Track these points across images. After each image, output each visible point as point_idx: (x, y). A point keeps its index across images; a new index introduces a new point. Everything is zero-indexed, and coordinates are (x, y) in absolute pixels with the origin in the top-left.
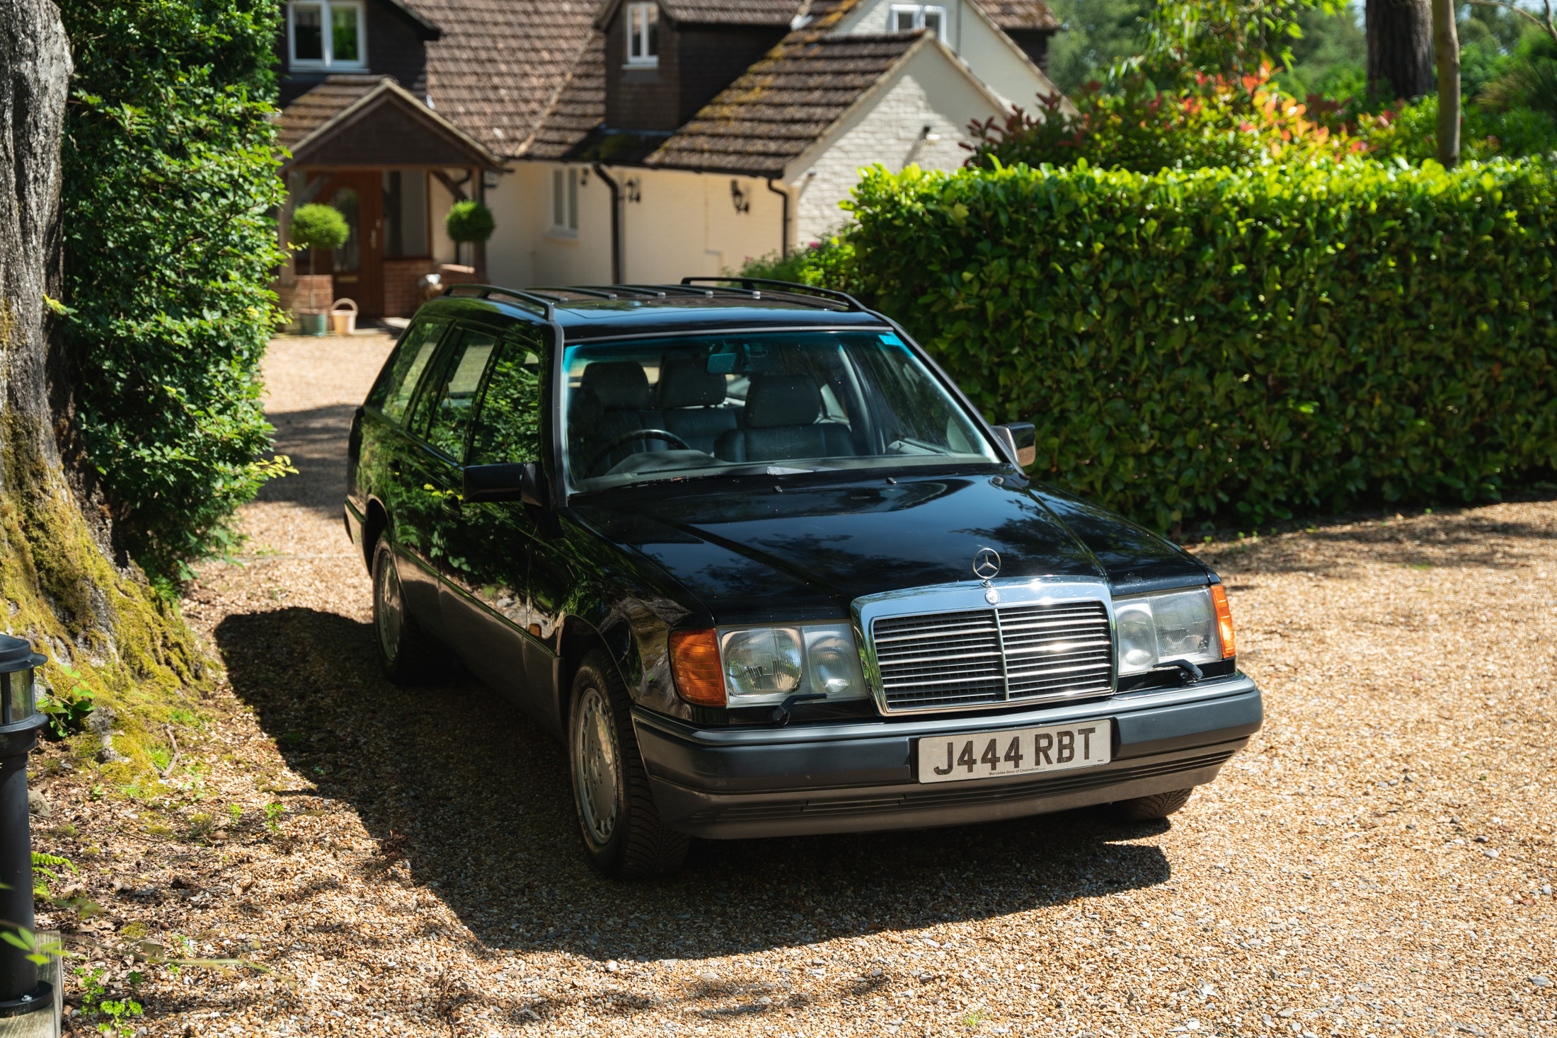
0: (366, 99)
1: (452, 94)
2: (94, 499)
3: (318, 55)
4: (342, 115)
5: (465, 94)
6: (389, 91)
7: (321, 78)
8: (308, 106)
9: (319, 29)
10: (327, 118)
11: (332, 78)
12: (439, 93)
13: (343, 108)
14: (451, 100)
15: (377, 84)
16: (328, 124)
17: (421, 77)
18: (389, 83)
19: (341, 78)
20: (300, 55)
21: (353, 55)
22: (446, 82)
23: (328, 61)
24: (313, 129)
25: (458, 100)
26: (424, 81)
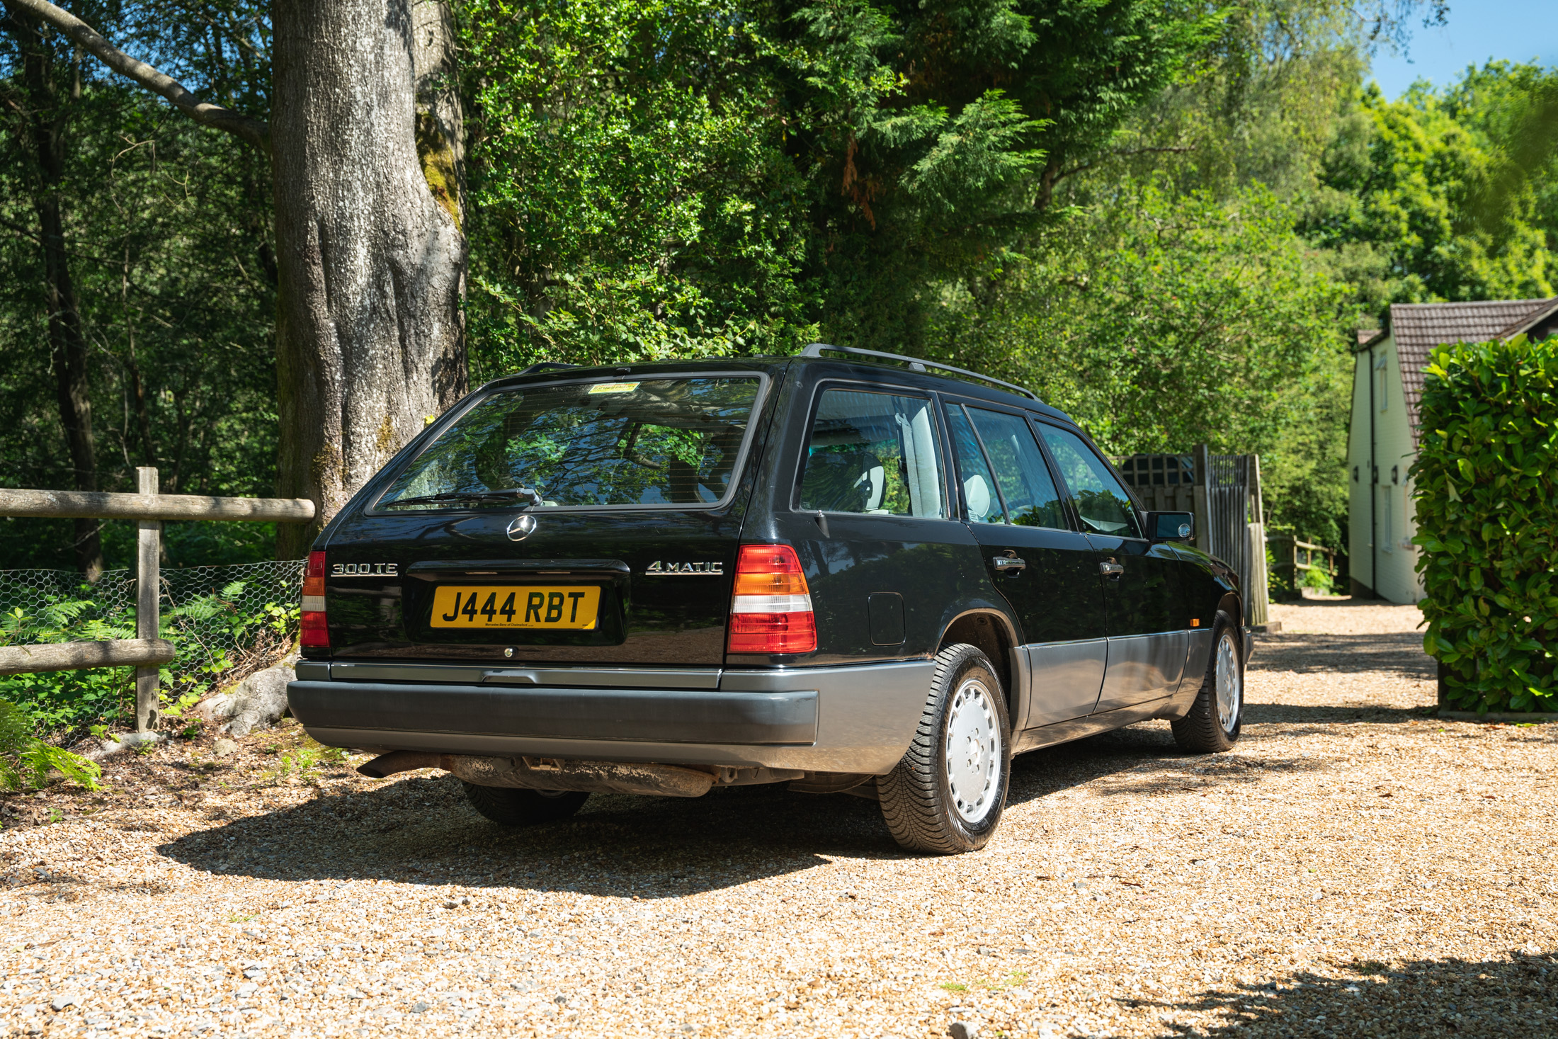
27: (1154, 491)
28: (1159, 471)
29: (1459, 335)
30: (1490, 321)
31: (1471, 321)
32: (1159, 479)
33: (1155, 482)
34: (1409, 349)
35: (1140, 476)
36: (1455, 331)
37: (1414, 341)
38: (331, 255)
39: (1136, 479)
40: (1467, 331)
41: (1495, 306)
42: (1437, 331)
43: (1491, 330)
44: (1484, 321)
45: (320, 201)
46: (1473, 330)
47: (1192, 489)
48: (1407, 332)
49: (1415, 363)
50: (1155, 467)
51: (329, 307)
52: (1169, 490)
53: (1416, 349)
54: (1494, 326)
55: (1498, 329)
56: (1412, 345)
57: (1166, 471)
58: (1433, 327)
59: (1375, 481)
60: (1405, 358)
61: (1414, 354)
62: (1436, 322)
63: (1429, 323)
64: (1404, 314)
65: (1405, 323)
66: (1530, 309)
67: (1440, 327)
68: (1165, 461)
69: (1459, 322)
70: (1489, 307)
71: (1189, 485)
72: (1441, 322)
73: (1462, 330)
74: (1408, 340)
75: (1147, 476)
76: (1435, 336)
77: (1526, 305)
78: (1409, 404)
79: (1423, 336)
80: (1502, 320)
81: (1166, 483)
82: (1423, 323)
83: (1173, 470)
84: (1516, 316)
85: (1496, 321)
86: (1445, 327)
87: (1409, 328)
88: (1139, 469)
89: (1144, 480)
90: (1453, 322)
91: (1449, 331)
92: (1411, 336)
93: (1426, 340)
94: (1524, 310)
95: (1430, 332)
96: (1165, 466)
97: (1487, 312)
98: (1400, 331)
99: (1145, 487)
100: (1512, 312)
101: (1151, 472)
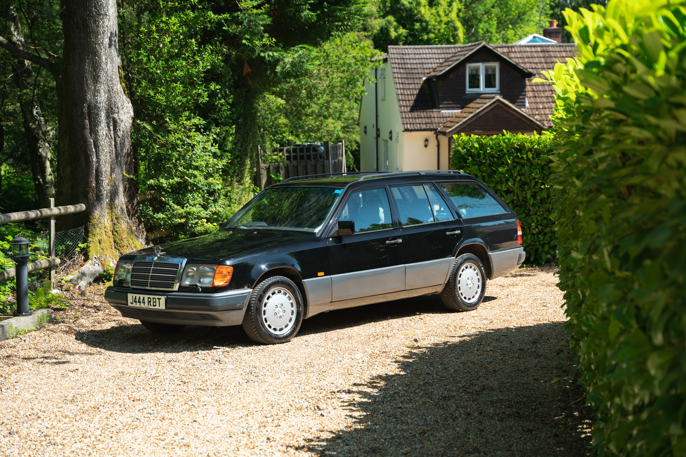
0: (488, 104)
1: (538, 100)
2: (140, 227)
3: (478, 86)
4: (478, 111)
5: (544, 100)
6: (498, 100)
7: (478, 96)
8: (469, 108)
9: (479, 75)
10: (472, 113)
11: (483, 96)
12: (532, 100)
13: (478, 108)
14: (538, 103)
15: (493, 98)
16: (472, 115)
17: (523, 94)
18: (498, 97)
19: (488, 95)
20: (470, 87)
21: (494, 86)
22: (537, 95)
23: (482, 88)
24: (465, 117)
25: (541, 103)
26: (525, 95)
27: (307, 162)
28: (309, 153)
29: (423, 64)
30: (437, 56)
31: (428, 56)
32: (309, 157)
33: (307, 159)
34: (398, 70)
35: (300, 156)
36: (420, 61)
37: (401, 66)
38: (92, 116)
39: (299, 157)
40: (427, 61)
41: (439, 48)
42: (412, 61)
43: (438, 61)
44: (434, 56)
45: (89, 97)
46: (429, 61)
47: (323, 162)
48: (397, 61)
49: (402, 78)
50: (307, 152)
51: (91, 135)
52: (313, 162)
53: (402, 71)
54: (439, 59)
55: (441, 61)
56: (399, 68)
57: (312, 153)
58: (410, 59)
59: (378, 136)
60: (396, 75)
61: (401, 73)
62: (411, 56)
63: (408, 57)
64: (395, 51)
65: (396, 56)
66: (457, 50)
67: (413, 59)
68: (311, 149)
69: (422, 56)
70: (436, 48)
71: (322, 160)
72: (413, 56)
73: (424, 61)
74: (397, 66)
75: (303, 156)
76: (411, 64)
77: (454, 48)
78: (399, 100)
79: (404, 64)
80: (443, 56)
81: (312, 159)
82: (405, 57)
83: (315, 153)
84: (450, 53)
85: (440, 56)
86: (415, 59)
87: (398, 59)
88: (300, 152)
89: (302, 157)
90: (419, 57)
91: (418, 61)
92: (399, 64)
93: (406, 66)
94: (453, 50)
95: (408, 61)
96: (312, 151)
97: (436, 51)
98: (393, 61)
99: (302, 161)
100: (448, 51)
101: (305, 154)
